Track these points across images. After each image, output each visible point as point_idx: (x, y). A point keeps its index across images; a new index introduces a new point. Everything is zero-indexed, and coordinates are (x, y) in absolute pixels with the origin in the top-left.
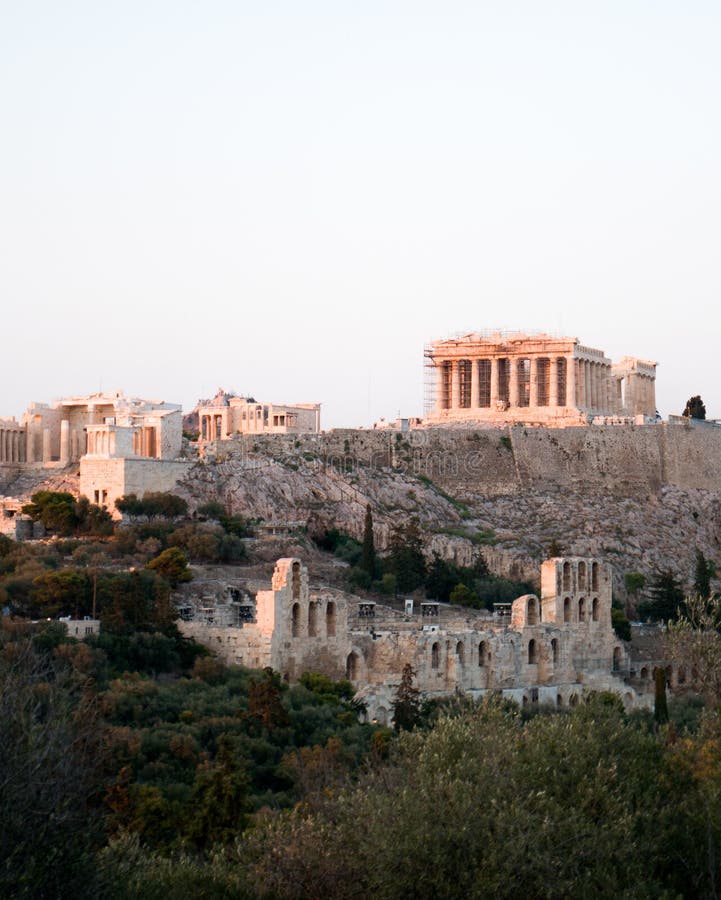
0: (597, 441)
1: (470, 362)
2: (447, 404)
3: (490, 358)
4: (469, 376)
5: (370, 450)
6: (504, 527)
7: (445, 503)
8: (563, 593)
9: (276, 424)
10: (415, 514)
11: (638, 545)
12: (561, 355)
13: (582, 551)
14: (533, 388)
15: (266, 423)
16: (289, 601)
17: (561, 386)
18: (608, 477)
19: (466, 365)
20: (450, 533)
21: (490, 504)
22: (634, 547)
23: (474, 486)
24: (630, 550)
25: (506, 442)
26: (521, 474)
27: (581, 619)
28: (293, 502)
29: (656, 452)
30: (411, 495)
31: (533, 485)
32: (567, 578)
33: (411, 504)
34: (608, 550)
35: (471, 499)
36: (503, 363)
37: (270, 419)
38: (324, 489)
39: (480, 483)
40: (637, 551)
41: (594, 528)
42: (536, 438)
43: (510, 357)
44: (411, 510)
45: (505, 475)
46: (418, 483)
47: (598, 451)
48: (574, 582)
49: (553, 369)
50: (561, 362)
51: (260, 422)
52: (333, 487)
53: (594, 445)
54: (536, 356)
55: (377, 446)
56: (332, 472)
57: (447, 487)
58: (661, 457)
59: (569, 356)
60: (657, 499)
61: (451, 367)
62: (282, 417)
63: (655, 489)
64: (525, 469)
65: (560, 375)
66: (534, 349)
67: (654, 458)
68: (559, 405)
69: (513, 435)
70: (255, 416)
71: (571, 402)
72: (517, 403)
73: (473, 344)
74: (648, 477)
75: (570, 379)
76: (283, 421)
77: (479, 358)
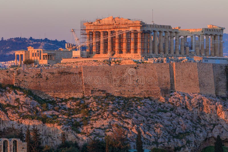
3: (108, 31)
9: (44, 59)
10: (16, 109)
11: (130, 123)
12: (135, 29)
14: (124, 46)
15: (40, 59)
23: (57, 95)
29: (168, 76)
31: (91, 94)
37: (42, 56)
39: (61, 94)
40: (129, 126)
41: (109, 115)
45: (76, 89)
49: (132, 36)
51: (38, 58)
54: (125, 30)
57: (42, 95)
58: (171, 78)
59: (139, 30)
60: (164, 99)
61: (93, 35)
62: (46, 55)
63: (165, 94)
64: (88, 86)
65: (136, 39)
66: (124, 26)
67: (166, 79)
68: (134, 53)
69: (83, 70)
70: (37, 55)
71: (139, 51)
72: (118, 52)
73: (100, 24)
74: (161, 88)
75: (139, 40)
76: (46, 57)
77: (103, 30)
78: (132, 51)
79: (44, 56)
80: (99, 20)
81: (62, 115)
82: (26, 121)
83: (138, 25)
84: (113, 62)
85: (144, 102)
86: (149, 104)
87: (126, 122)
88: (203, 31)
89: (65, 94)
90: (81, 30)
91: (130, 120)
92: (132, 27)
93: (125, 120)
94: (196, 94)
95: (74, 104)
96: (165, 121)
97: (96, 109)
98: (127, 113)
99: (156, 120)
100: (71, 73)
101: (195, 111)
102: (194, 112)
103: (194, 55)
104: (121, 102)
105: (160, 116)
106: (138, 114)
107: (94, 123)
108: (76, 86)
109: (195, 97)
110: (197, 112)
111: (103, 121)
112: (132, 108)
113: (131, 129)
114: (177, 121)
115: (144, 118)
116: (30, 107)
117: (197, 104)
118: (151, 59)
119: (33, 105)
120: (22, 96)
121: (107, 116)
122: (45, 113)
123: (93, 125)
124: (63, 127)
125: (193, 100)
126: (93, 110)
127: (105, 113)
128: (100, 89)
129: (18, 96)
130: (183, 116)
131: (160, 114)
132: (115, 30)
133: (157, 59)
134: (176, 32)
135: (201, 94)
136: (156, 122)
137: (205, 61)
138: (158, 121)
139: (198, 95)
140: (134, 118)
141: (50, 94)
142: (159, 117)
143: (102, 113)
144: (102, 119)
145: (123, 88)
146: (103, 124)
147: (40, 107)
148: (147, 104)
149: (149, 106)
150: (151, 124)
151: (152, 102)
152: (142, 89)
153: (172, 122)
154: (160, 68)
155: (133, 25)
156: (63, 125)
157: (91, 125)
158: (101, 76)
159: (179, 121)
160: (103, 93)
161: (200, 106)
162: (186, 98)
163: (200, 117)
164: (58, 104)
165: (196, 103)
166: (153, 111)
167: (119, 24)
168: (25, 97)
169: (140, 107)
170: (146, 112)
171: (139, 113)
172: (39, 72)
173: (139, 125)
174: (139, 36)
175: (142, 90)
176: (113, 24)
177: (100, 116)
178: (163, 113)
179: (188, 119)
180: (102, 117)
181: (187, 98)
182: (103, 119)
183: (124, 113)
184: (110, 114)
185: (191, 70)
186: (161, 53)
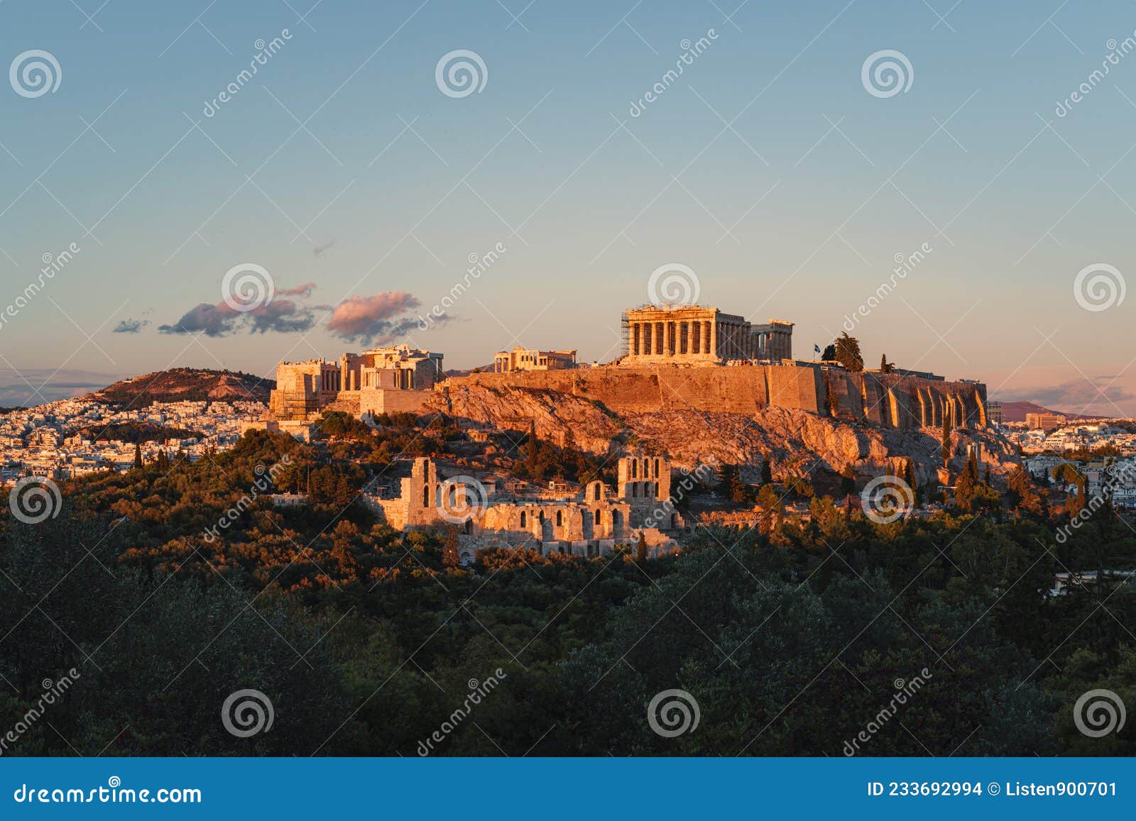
0: (720, 377)
1: (650, 325)
2: (637, 352)
4: (650, 334)
5: (558, 383)
6: (646, 433)
7: (607, 417)
8: (632, 478)
10: (583, 425)
12: (707, 320)
15: (535, 364)
16: (422, 485)
17: (708, 340)
18: (727, 400)
19: (648, 326)
21: (639, 419)
23: (630, 406)
25: (655, 378)
26: (664, 399)
27: (646, 496)
28: (500, 417)
30: (583, 413)
31: (672, 406)
32: (635, 469)
33: (582, 419)
35: (627, 415)
36: (672, 326)
37: (538, 361)
38: (523, 409)
39: (635, 405)
41: (705, 434)
42: (676, 375)
43: (676, 321)
44: (582, 422)
45: (653, 398)
46: (589, 405)
47: (720, 383)
48: (641, 472)
49: (703, 329)
50: (708, 324)
51: (532, 363)
52: (528, 408)
53: (718, 380)
54: (691, 320)
55: (563, 381)
56: (528, 398)
59: (713, 320)
60: (760, 415)
61: (639, 327)
62: (545, 359)
63: (760, 408)
64: (667, 395)
65: (708, 332)
66: (690, 316)
67: (761, 391)
68: (706, 353)
69: (659, 373)
70: (529, 359)
71: (713, 351)
72: (680, 351)
74: (756, 400)
75: (713, 335)
76: (545, 362)
77: (656, 321)
78: (702, 349)
79: (541, 360)
80: (651, 307)
83: (713, 314)
89: (639, 406)
90: (622, 320)
92: (703, 316)
94: (797, 410)
100: (644, 377)
108: (652, 395)
109: (796, 414)
120: (587, 408)
125: (795, 418)
129: (582, 407)
134: (747, 326)
135: (803, 410)
139: (800, 411)
145: (710, 399)
154: (753, 372)
155: (705, 314)
160: (686, 406)
162: (786, 414)
165: (799, 422)
168: (592, 409)
174: (713, 328)
175: (733, 403)
185: (789, 377)
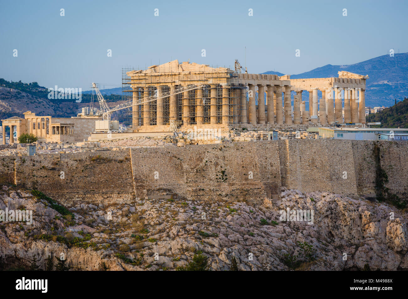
1: (155, 88)
3: (169, 85)
7: (54, 213)
9: (54, 133)
11: (216, 245)
12: (218, 83)
13: (163, 251)
15: (47, 132)
17: (219, 107)
19: (152, 90)
20: (47, 238)
21: (101, 212)
22: (213, 246)
23: (90, 198)
24: (209, 249)
26: (137, 186)
29: (277, 162)
31: (148, 195)
34: (187, 250)
35: (85, 208)
39: (96, 196)
40: (215, 250)
41: (179, 232)
46: (31, 197)
49: (213, 94)
51: (44, 131)
54: (200, 84)
57: (63, 200)
58: (282, 167)
59: (224, 83)
60: (271, 202)
61: (143, 92)
62: (58, 127)
63: (272, 194)
64: (141, 182)
65: (219, 99)
66: (198, 77)
67: (274, 168)
68: (217, 123)
69: (133, 155)
70: (41, 126)
71: (225, 120)
72: (189, 121)
73: (156, 74)
74: (265, 184)
75: (224, 102)
77: (162, 84)
79: (54, 127)
80: (154, 67)
81: (99, 233)
82: (37, 244)
83: (223, 75)
84: (181, 140)
85: (236, 208)
86: (246, 212)
87: (208, 243)
88: (332, 83)
89: (103, 196)
90: (123, 84)
91: (215, 240)
92: (213, 78)
93: (206, 240)
94: (324, 194)
95: (118, 214)
96: (275, 240)
97: (157, 222)
98: (210, 228)
99: (259, 238)
100: (112, 160)
101: (325, 223)
102: (322, 224)
103: (318, 124)
104: (198, 209)
105: (265, 232)
106: (228, 229)
107: (154, 246)
108: (121, 182)
109: (323, 199)
110: (328, 224)
111: (169, 242)
112: (217, 219)
113: (218, 255)
114: (295, 239)
115: (238, 235)
116: (44, 219)
117: (327, 211)
118: (246, 133)
119: (48, 216)
120: (30, 201)
121: (176, 234)
122: (71, 229)
123: (152, 248)
124: (101, 254)
125: (319, 204)
126: (152, 223)
127: (172, 228)
128: (161, 187)
129: (23, 201)
130: (305, 232)
131: (265, 228)
132: (182, 84)
133: (256, 134)
134: (286, 86)
135: (334, 193)
136: (260, 243)
137: (339, 135)
138: (262, 240)
139: (328, 195)
140: (221, 236)
141: (77, 196)
142: (263, 234)
143: (168, 228)
144: (168, 239)
145: (201, 184)
146: (169, 247)
147: (62, 219)
148: (242, 212)
149: (246, 215)
150: (251, 246)
151: (250, 208)
152: (232, 186)
153: (285, 242)
154: (263, 149)
155: (215, 76)
156: (103, 250)
157: (150, 249)
158: (164, 164)
159: (298, 239)
160: (167, 194)
161: (332, 214)
162: (308, 200)
163: (333, 232)
164: (91, 213)
165: (326, 209)
166: (252, 223)
167: (190, 73)
168: (36, 203)
169: (231, 217)
170: (242, 225)
171: (230, 228)
172: (58, 158)
173: (232, 247)
175: (233, 188)
176: (179, 74)
177: (164, 234)
178: (270, 226)
179: (313, 236)
180: (168, 236)
181: (310, 201)
182: (170, 238)
183: (205, 228)
184: (181, 230)
185: (315, 152)
186: (261, 122)
